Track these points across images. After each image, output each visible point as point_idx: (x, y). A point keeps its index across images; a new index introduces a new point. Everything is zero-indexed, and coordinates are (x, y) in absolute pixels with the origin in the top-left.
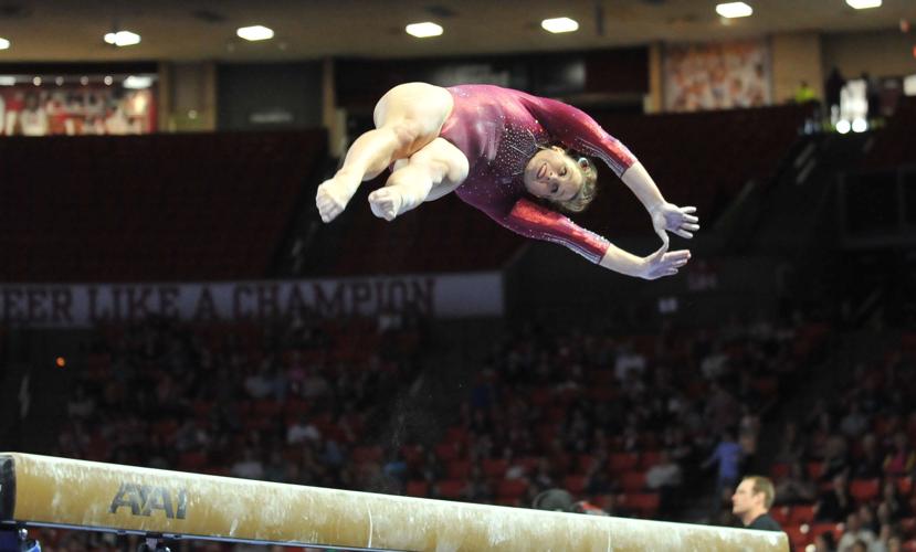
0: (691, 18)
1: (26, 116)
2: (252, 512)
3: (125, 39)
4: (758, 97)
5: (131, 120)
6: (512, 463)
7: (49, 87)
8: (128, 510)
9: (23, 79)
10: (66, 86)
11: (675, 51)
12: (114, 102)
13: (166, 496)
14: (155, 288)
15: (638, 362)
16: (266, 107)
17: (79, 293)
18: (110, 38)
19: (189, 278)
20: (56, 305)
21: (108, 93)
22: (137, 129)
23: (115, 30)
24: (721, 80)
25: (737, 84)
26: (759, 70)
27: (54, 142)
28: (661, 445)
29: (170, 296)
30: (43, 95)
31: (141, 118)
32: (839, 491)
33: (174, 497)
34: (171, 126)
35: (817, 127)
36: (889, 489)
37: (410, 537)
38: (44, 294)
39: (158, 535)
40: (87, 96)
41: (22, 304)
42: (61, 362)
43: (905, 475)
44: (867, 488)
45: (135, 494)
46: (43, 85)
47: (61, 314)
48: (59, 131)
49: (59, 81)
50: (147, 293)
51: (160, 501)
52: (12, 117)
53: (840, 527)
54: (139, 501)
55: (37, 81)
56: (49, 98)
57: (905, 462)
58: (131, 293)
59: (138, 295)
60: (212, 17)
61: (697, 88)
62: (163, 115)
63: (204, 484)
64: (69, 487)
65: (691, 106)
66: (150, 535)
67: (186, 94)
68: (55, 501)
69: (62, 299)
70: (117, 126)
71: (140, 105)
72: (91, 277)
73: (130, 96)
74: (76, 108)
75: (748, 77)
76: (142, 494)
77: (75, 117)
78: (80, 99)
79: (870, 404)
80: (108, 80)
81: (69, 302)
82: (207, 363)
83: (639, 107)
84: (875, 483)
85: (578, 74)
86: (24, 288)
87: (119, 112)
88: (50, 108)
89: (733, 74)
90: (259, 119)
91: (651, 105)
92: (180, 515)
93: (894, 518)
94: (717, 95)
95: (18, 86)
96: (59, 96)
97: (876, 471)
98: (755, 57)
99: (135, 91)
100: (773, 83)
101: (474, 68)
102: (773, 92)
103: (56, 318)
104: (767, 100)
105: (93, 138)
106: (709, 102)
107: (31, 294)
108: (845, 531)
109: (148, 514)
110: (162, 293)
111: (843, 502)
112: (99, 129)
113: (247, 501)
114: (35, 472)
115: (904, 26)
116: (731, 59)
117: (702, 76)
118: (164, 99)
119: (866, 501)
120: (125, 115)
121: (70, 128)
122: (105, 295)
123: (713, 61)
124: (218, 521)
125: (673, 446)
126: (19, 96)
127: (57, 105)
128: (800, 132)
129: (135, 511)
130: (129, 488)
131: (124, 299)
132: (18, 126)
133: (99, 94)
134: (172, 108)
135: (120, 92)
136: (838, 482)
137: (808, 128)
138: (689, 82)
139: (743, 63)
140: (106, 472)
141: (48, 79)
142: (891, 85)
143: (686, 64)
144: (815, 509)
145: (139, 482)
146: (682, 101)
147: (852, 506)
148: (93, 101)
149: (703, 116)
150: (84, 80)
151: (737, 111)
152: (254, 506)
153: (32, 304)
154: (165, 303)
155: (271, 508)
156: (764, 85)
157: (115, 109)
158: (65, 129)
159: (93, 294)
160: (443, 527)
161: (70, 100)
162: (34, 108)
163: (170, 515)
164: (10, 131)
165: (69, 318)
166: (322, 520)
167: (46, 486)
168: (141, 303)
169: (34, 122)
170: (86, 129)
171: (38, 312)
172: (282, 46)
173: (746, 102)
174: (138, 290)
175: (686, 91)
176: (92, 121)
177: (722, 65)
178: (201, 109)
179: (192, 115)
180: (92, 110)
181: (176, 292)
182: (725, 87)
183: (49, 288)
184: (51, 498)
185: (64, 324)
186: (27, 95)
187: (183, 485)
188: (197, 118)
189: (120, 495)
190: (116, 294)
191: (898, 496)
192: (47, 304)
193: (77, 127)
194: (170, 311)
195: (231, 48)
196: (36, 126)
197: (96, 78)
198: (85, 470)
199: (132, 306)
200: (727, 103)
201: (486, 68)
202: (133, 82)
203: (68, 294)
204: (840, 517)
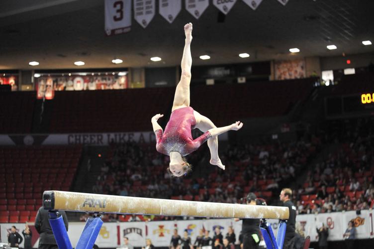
0: (282, 53)
1: (90, 84)
2: (125, 205)
3: (118, 61)
4: (302, 75)
5: (120, 85)
6: (230, 183)
7: (96, 75)
8: (88, 206)
9: (89, 73)
10: (101, 75)
11: (278, 62)
12: (115, 80)
13: (99, 201)
14: (127, 134)
15: (266, 153)
16: (160, 81)
17: (105, 136)
18: (114, 61)
19: (137, 131)
20: (98, 139)
21: (114, 77)
22: (122, 87)
23: (115, 59)
24: (291, 71)
25: (296, 72)
26: (302, 68)
27: (98, 92)
28: (272, 178)
29: (131, 136)
30: (95, 78)
31: (124, 84)
32: (324, 191)
33: (102, 202)
34: (132, 87)
35: (319, 84)
36: (337, 190)
37: (173, 211)
38: (94, 136)
39: (98, 213)
40: (107, 78)
41: (88, 139)
42: (100, 156)
43: (342, 185)
44: (332, 189)
45: (90, 201)
46: (95, 75)
47: (100, 142)
48: (99, 88)
49: (99, 74)
50: (125, 135)
51: (98, 203)
52: (86, 84)
53: (323, 201)
54: (91, 203)
55: (93, 74)
56: (96, 79)
57: (342, 182)
58: (120, 135)
59: (122, 136)
60: (143, 55)
61: (284, 73)
62: (130, 83)
63: (111, 198)
64: (70, 200)
65: (283, 78)
66: (95, 213)
67: (136, 77)
68: (67, 204)
69: (100, 137)
70: (116, 87)
71: (123, 80)
72: (108, 131)
73: (120, 78)
74: (104, 82)
75: (299, 70)
76: (92, 201)
77: (104, 84)
78: (105, 79)
79: (332, 165)
80: (114, 73)
81: (102, 139)
82: (141, 155)
83: (268, 79)
84: (334, 188)
85: (250, 69)
86: (89, 134)
87: (117, 83)
88: (97, 82)
89: (294, 69)
90: (158, 84)
91: (271, 78)
92: (104, 207)
93: (339, 198)
94: (290, 75)
95: (87, 75)
96: (99, 78)
97: (334, 185)
98: (301, 64)
99: (121, 76)
100: (306, 71)
101: (220, 68)
102: (306, 74)
103: (98, 143)
104: (305, 76)
105: (109, 90)
106: (288, 77)
107: (91, 136)
108: (325, 202)
109: (94, 207)
110: (129, 135)
111: (324, 193)
112: (111, 88)
113: (124, 202)
114: (60, 196)
115: (344, 55)
116: (294, 65)
117: (286, 70)
118: (130, 79)
119: (331, 193)
120: (119, 83)
121: (103, 88)
122: (112, 135)
123: (289, 65)
124: (115, 208)
125: (276, 178)
126: (88, 79)
127: (99, 81)
128: (314, 86)
129: (90, 206)
130: (88, 199)
131: (118, 137)
132: (87, 87)
133: (111, 77)
134: (132, 81)
135: (117, 77)
136: (323, 188)
137: (316, 85)
138: (282, 71)
139: (297, 66)
140: (81, 195)
141: (96, 73)
142: (340, 72)
143: (281, 66)
144: (316, 196)
145: (92, 198)
146: (280, 77)
147: (327, 195)
148: (109, 79)
149: (286, 81)
150: (107, 74)
151: (296, 80)
152: (126, 204)
153: (91, 139)
154: (130, 138)
155: (131, 204)
156: (304, 72)
157: (116, 82)
158: (101, 87)
159: (109, 136)
160: (183, 208)
161: (103, 79)
162: (92, 82)
163: (101, 207)
164: (85, 89)
165: (102, 143)
166: (146, 207)
167: (64, 200)
168: (123, 138)
169: (92, 86)
170: (107, 88)
171: (86, 141)
172: (164, 63)
173: (299, 77)
174: (122, 134)
175: (281, 74)
176: (109, 85)
177: (291, 67)
178: (141, 81)
179: (138, 83)
180: (109, 82)
181: (133, 135)
182: (293, 73)
183: (96, 134)
184: (65, 203)
185: (100, 144)
186: (90, 78)
187: (104, 199)
188: (140, 84)
189: (86, 201)
190: (116, 136)
191: (340, 191)
192: (95, 139)
193: (105, 87)
194: (131, 140)
195: (149, 63)
196: (93, 87)
197: (110, 73)
198: (75, 195)
199: (120, 139)
200: (293, 77)
201: (223, 68)
202: (121, 74)
203: (102, 136)
204: (323, 198)
